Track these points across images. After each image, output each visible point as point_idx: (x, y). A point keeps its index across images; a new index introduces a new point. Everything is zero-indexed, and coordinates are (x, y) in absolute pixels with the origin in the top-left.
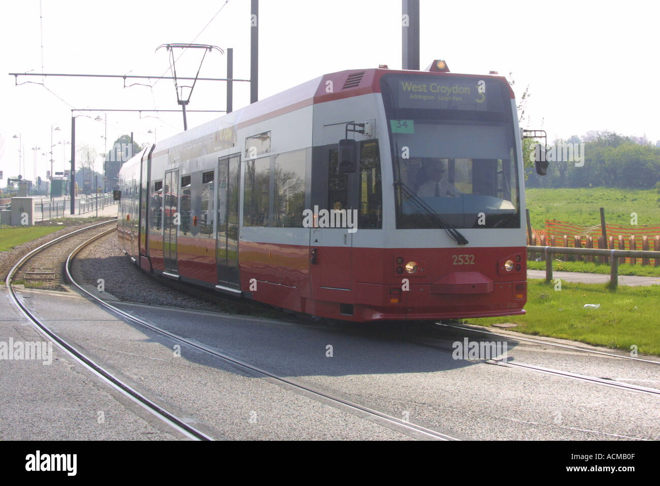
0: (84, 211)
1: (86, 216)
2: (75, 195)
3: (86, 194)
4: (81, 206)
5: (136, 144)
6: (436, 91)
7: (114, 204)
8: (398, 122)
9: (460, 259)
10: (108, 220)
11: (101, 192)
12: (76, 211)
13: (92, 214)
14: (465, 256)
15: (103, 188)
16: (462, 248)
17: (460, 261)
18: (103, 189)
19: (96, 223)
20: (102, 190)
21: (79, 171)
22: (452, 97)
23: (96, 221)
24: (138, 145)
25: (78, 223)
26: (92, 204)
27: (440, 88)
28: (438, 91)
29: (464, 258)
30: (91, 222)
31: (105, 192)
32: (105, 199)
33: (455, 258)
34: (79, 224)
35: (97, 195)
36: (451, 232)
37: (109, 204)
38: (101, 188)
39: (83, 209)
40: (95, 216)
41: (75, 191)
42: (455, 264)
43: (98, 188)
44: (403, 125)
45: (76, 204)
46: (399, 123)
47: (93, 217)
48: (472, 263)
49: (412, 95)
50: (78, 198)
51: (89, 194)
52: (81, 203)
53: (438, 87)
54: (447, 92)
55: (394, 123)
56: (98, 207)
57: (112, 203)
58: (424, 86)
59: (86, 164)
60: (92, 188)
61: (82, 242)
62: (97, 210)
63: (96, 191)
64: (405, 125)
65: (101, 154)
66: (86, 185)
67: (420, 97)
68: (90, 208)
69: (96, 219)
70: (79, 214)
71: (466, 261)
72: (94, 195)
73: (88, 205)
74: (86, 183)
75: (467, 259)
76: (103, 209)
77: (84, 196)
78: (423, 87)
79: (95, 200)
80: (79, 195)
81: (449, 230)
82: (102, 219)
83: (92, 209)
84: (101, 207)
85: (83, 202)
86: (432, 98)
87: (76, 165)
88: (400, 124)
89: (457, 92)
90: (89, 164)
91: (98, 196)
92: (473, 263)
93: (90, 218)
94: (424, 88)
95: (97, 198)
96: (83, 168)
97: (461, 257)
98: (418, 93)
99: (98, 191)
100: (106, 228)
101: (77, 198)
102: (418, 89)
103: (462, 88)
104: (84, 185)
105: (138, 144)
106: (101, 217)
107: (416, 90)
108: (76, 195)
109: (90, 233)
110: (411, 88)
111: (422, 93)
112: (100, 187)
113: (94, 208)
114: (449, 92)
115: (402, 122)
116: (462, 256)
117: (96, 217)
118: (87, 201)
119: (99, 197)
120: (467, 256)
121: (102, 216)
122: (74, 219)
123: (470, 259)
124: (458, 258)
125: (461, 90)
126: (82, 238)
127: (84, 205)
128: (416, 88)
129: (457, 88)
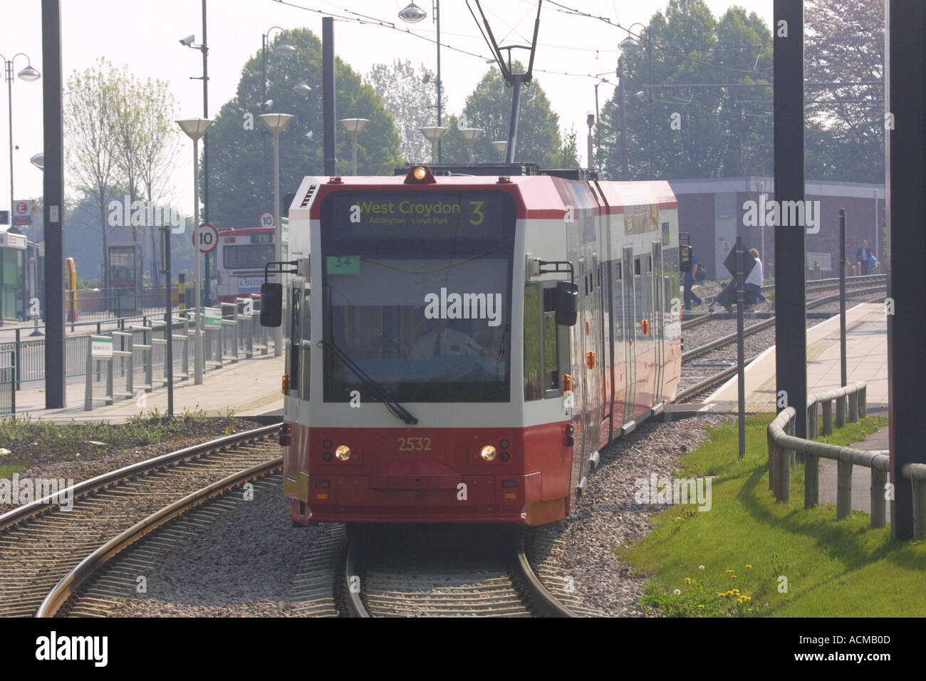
0: (110, 392)
1: (118, 415)
2: (66, 317)
3: (119, 312)
4: (94, 369)
5: (348, 70)
6: (408, 212)
7: (249, 357)
8: (337, 259)
9: (409, 443)
10: (221, 433)
11: (186, 299)
12: (74, 394)
13: (147, 404)
14: (417, 439)
15: (196, 279)
16: (411, 429)
17: (410, 446)
18: (200, 288)
19: (169, 444)
20: (190, 292)
21: (83, 205)
22: (432, 219)
23: (163, 438)
24: (358, 78)
25: (81, 447)
26: (147, 358)
27: (414, 208)
28: (411, 212)
29: (415, 442)
30: (143, 443)
31: (208, 303)
32: (208, 332)
33: (402, 441)
34: (92, 453)
35: (168, 317)
36: (393, 408)
37: (228, 357)
38: (188, 284)
39: (104, 383)
40: (163, 412)
41: (67, 299)
42: (401, 449)
43: (175, 280)
44: (345, 263)
45: (73, 361)
46: (339, 261)
47: (154, 421)
48: (426, 449)
49: (372, 219)
50: (80, 330)
51: (133, 312)
52: (95, 352)
53: (411, 206)
54: (425, 211)
55: (332, 261)
56: (177, 373)
57: (242, 352)
58: (391, 205)
59: (115, 170)
60: (148, 285)
61: (103, 538)
62: (169, 385)
63: (166, 300)
64: (348, 263)
65: (182, 124)
66: (117, 270)
67: (384, 220)
68: (139, 377)
69: (166, 425)
70: (88, 406)
71: (419, 446)
72: (156, 317)
73: (128, 366)
74: (119, 260)
75: (419, 443)
76: (198, 382)
77: (109, 322)
78: (388, 208)
79: (159, 340)
80: (82, 318)
81: (389, 405)
82: (194, 426)
83: (149, 381)
84: (191, 369)
85: (104, 350)
86: (402, 221)
87: (68, 176)
88: (341, 263)
89: (440, 212)
90: (128, 170)
91: (176, 318)
92: (430, 449)
93: (138, 423)
94: (390, 209)
95: (168, 329)
96: (103, 187)
97: (411, 441)
98: (381, 215)
99: (174, 298)
100: (213, 470)
101: (77, 329)
102: (381, 210)
103: (448, 206)
104: (106, 264)
105: (355, 69)
106: (188, 419)
107: (379, 212)
108: (72, 318)
109: (139, 495)
110: (371, 209)
111: (388, 216)
112: (182, 278)
113: (159, 378)
114: (429, 212)
115: (343, 259)
116: (412, 439)
117: (166, 420)
118: (122, 343)
119: (180, 326)
120: (421, 439)
121: (192, 411)
122: (61, 428)
123: (425, 443)
124: (406, 442)
125: (447, 209)
126: (106, 519)
127: (110, 362)
128: (379, 208)
129: (440, 206)
